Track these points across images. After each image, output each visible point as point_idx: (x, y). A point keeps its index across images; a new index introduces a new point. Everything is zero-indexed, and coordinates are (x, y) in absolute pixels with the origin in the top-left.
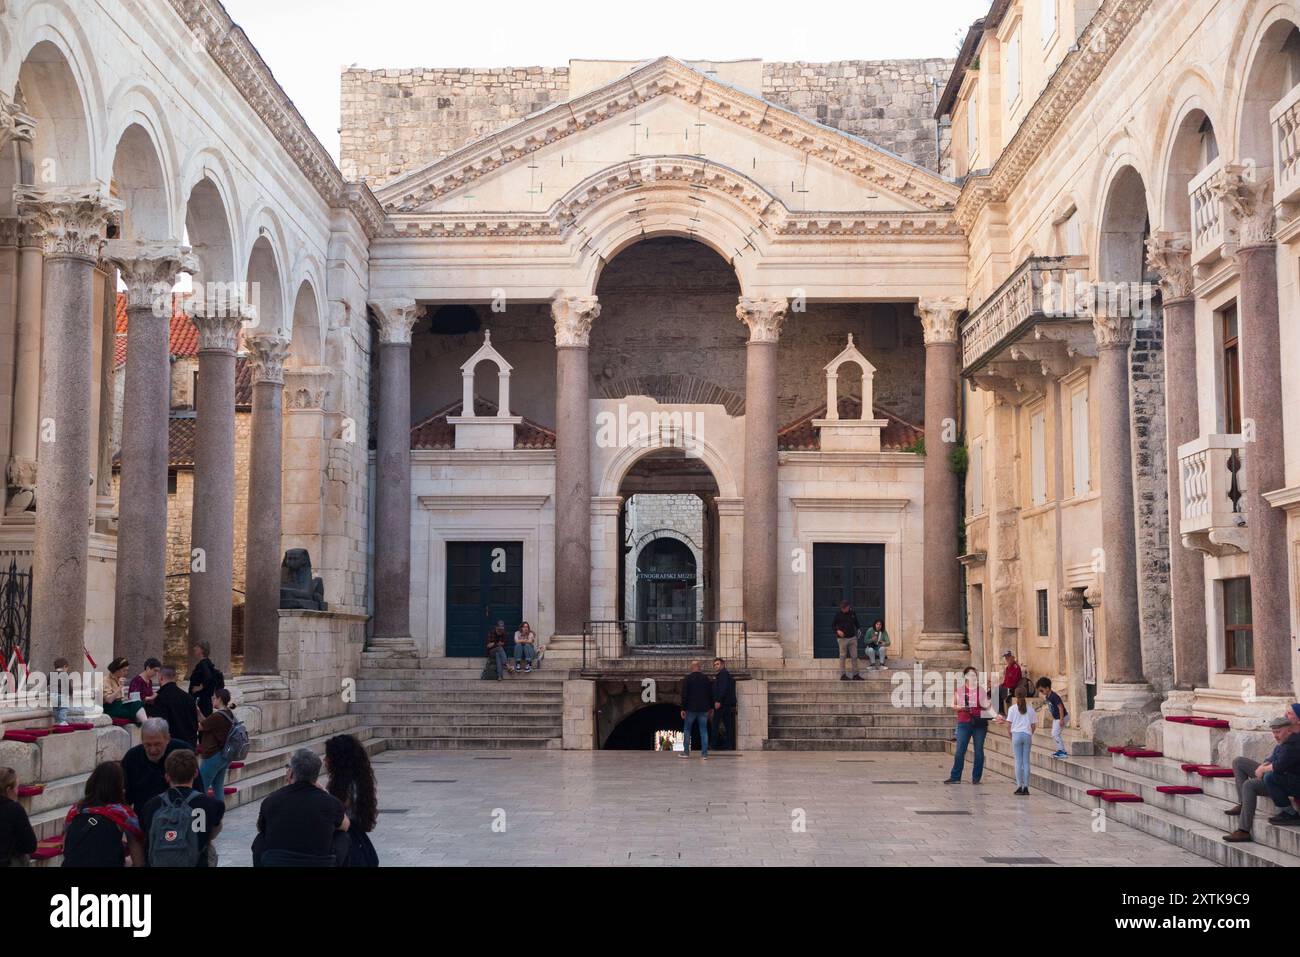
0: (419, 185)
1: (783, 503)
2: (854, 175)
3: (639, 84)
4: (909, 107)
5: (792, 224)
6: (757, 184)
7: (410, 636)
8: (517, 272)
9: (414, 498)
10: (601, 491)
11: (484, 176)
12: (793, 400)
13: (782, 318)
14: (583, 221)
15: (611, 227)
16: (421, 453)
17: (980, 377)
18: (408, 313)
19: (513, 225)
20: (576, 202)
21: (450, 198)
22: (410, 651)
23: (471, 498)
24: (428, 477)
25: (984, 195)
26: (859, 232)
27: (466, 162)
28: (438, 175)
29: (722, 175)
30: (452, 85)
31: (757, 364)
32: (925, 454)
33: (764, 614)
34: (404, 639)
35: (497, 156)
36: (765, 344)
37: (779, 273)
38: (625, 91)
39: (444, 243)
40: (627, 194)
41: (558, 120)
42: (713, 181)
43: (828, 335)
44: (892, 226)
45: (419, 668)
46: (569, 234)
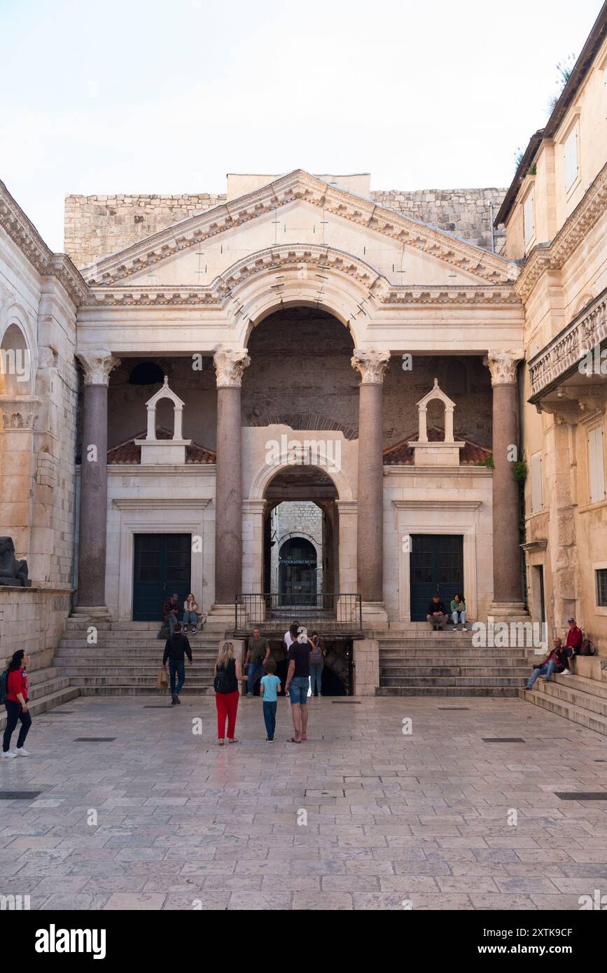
0: (114, 266)
1: (387, 504)
2: (439, 260)
3: (278, 191)
4: (472, 223)
5: (393, 295)
6: (367, 265)
7: (105, 605)
8: (188, 332)
9: (109, 501)
10: (250, 495)
11: (163, 260)
12: (391, 432)
13: (386, 365)
14: (237, 293)
15: (258, 298)
16: (114, 467)
17: (545, 403)
18: (106, 362)
19: (184, 296)
20: (232, 279)
21: (138, 276)
22: (104, 617)
23: (152, 501)
24: (120, 486)
25: (544, 264)
26: (443, 301)
27: (149, 248)
28: (128, 259)
29: (341, 258)
30: (145, 206)
31: (368, 400)
32: (493, 467)
33: (372, 588)
34: (99, 607)
35: (172, 244)
36: (373, 385)
37: (384, 332)
38: (268, 196)
39: (132, 310)
40: (269, 273)
41: (218, 217)
42: (334, 263)
43: (416, 385)
44: (468, 296)
45: (110, 630)
46: (226, 303)
